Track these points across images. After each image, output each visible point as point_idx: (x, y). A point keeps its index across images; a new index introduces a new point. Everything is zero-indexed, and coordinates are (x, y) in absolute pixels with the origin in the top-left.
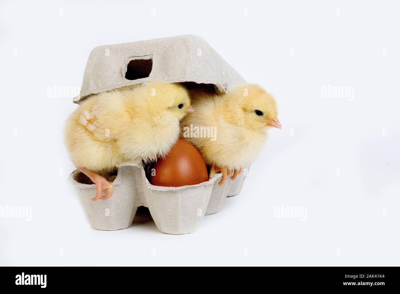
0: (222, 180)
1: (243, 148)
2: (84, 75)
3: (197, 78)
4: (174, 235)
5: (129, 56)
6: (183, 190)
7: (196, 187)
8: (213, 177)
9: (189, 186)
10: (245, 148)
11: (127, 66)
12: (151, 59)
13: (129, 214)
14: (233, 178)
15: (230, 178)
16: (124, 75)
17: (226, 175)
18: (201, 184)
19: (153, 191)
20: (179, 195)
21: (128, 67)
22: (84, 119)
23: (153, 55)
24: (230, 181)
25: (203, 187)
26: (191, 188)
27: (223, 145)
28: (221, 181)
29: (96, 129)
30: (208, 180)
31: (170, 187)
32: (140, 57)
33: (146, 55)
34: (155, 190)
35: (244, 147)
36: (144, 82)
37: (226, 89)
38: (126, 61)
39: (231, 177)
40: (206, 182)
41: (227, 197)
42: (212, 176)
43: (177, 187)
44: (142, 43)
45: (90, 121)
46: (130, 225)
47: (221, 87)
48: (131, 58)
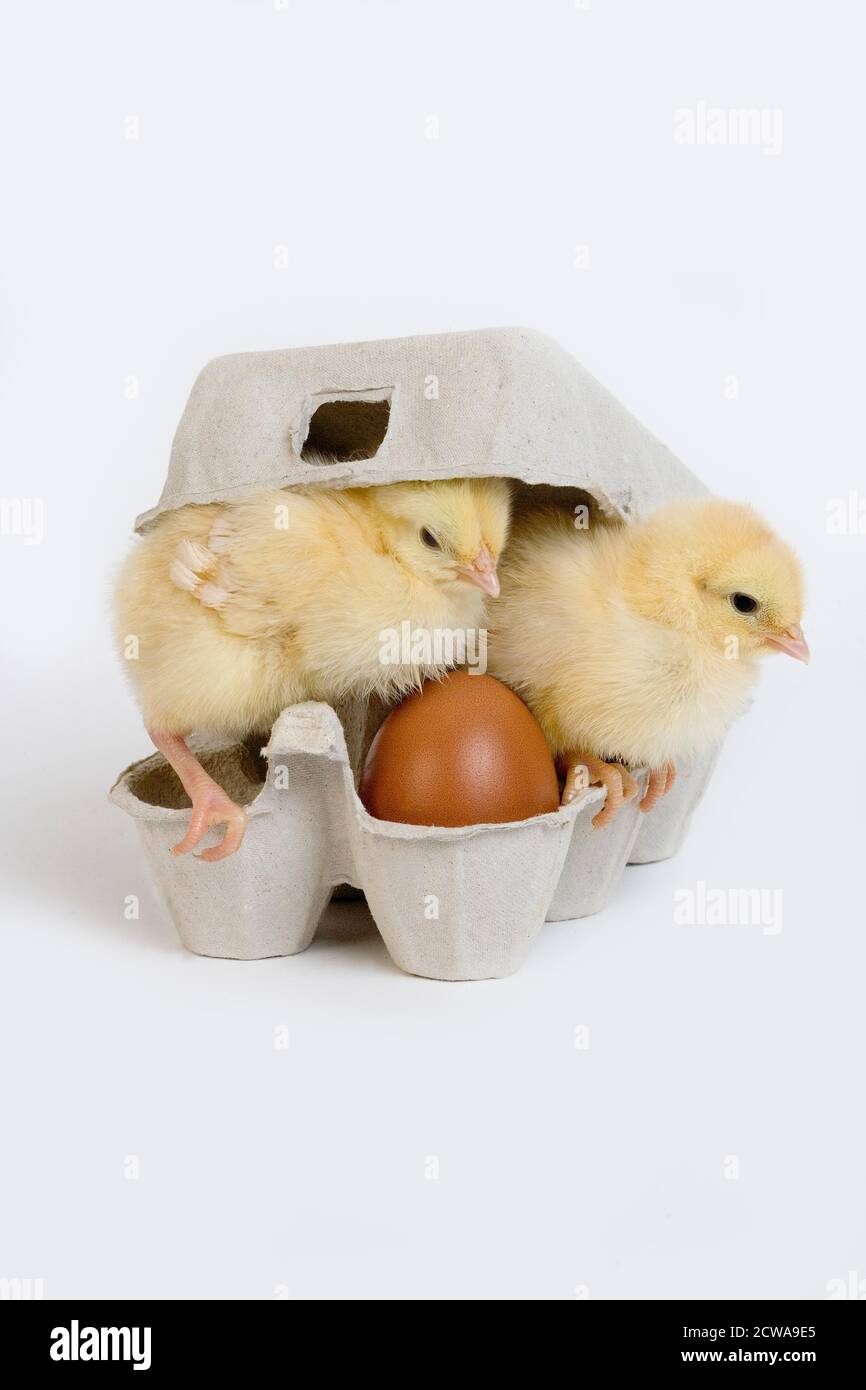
0: (603, 810)
1: (676, 702)
2: (173, 446)
3: (528, 466)
4: (438, 982)
5: (319, 389)
6: (471, 839)
7: (517, 830)
8: (573, 799)
9: (492, 826)
10: (684, 700)
11: (308, 421)
12: (385, 401)
13: (301, 907)
14: (645, 803)
15: (637, 803)
16: (298, 448)
17: (618, 795)
18: (532, 820)
19: (378, 838)
20: (459, 854)
21: (312, 426)
22: (187, 572)
23: (393, 387)
24: (638, 813)
25: (539, 832)
26: (496, 833)
27: (615, 685)
28: (601, 815)
29: (230, 601)
30: (555, 810)
31: (430, 825)
32: (353, 394)
33: (372, 389)
34: (381, 835)
35: (681, 698)
36: (355, 473)
37: (626, 509)
38: (306, 404)
39: (639, 800)
40: (546, 815)
41: (629, 864)
42: (571, 797)
43: (451, 829)
44: (360, 350)
45: (205, 576)
46: (307, 946)
47: (606, 498)
48: (325, 396)
